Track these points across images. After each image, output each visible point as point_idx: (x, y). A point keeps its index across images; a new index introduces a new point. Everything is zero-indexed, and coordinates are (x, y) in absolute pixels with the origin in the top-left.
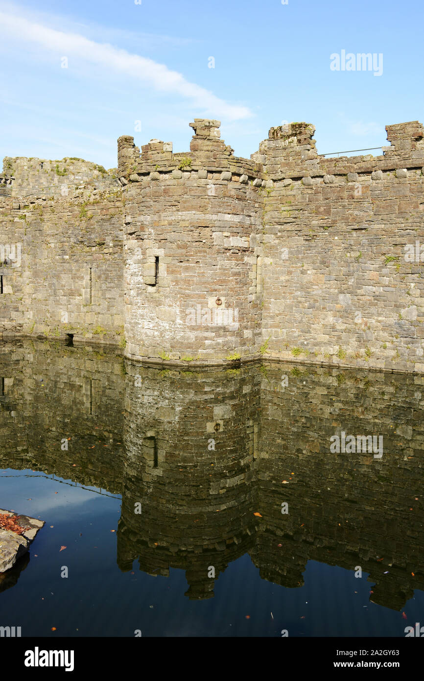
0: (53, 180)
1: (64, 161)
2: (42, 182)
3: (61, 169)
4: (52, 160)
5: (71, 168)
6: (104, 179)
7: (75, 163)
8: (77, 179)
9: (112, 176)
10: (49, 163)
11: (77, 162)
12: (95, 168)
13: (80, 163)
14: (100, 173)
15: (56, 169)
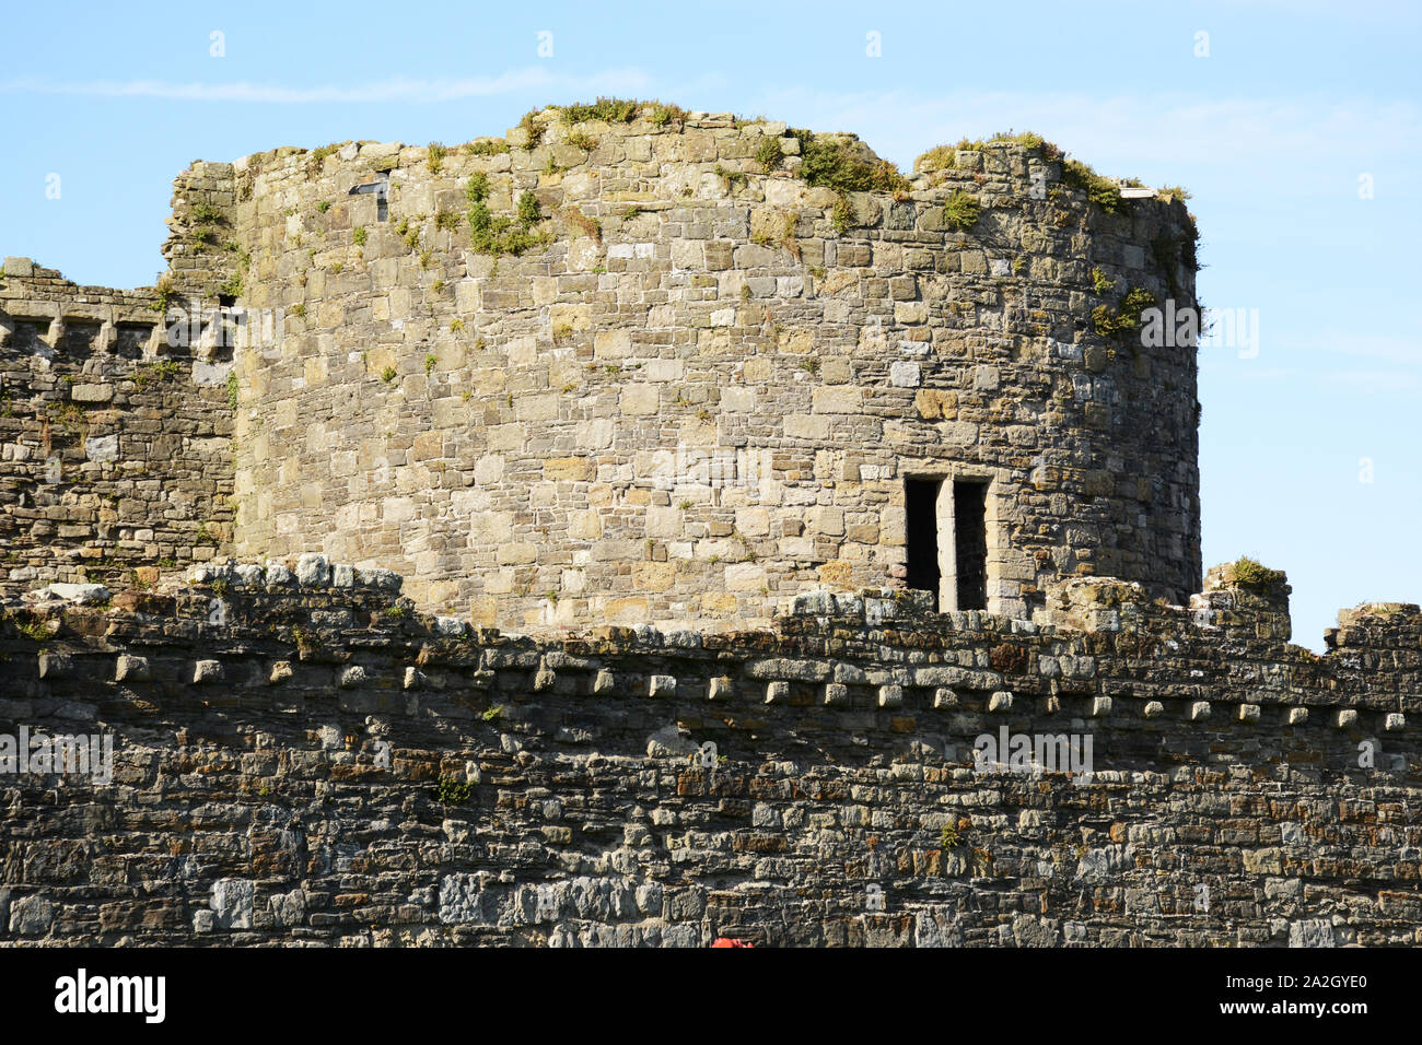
0: (452, 292)
1: (522, 137)
2: (384, 316)
3: (505, 205)
4: (448, 143)
5: (577, 183)
6: (857, 241)
7: (607, 144)
8: (620, 266)
9: (939, 201)
10: (422, 169)
11: (620, 129)
12: (774, 159)
13: (641, 137)
14: (820, 194)
15: (466, 210)
